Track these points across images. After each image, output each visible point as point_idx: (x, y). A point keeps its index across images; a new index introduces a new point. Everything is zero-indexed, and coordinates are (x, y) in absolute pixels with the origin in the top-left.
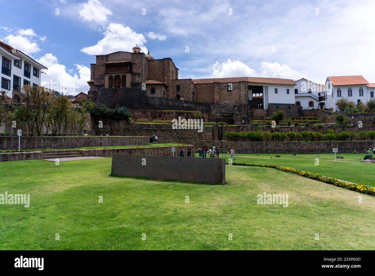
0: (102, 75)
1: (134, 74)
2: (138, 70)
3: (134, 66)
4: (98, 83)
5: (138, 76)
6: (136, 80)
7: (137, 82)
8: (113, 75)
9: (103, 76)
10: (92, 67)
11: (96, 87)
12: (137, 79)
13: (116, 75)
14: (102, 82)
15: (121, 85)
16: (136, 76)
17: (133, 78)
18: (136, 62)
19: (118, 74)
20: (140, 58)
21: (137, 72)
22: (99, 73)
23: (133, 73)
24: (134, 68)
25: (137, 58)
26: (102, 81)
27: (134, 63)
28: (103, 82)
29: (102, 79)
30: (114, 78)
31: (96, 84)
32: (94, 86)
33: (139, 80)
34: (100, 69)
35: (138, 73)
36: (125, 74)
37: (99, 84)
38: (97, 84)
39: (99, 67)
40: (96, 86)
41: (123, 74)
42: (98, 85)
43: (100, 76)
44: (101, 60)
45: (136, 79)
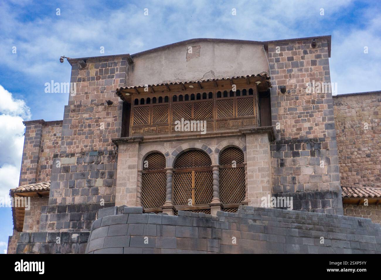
0: (101, 153)
1: (287, 142)
2: (307, 125)
3: (285, 104)
4: (75, 193)
5: (313, 154)
6: (300, 178)
7: (306, 186)
8: (163, 152)
9: (105, 160)
10: (33, 135)
11: (59, 218)
12: (307, 171)
13: (185, 146)
14: (96, 191)
15: (216, 200)
16: (296, 154)
17: (282, 165)
18: (293, 81)
19: (198, 145)
20: (314, 63)
21: (303, 133)
22: (82, 145)
23: (279, 138)
24: (281, 111)
25: (295, 65)
26: (99, 183)
27: (283, 90)
28: (103, 190)
29: (97, 175)
30: (169, 164)
31: (59, 201)
32: (52, 210)
33: (316, 176)
34: (88, 122)
35: (309, 141)
36: (237, 143)
37: (78, 200)
38: (69, 201)
39: (86, 116)
40: (62, 209)
41: (225, 144)
42: (73, 208)
43: (88, 159)
44: (98, 78)
45: (297, 171)
